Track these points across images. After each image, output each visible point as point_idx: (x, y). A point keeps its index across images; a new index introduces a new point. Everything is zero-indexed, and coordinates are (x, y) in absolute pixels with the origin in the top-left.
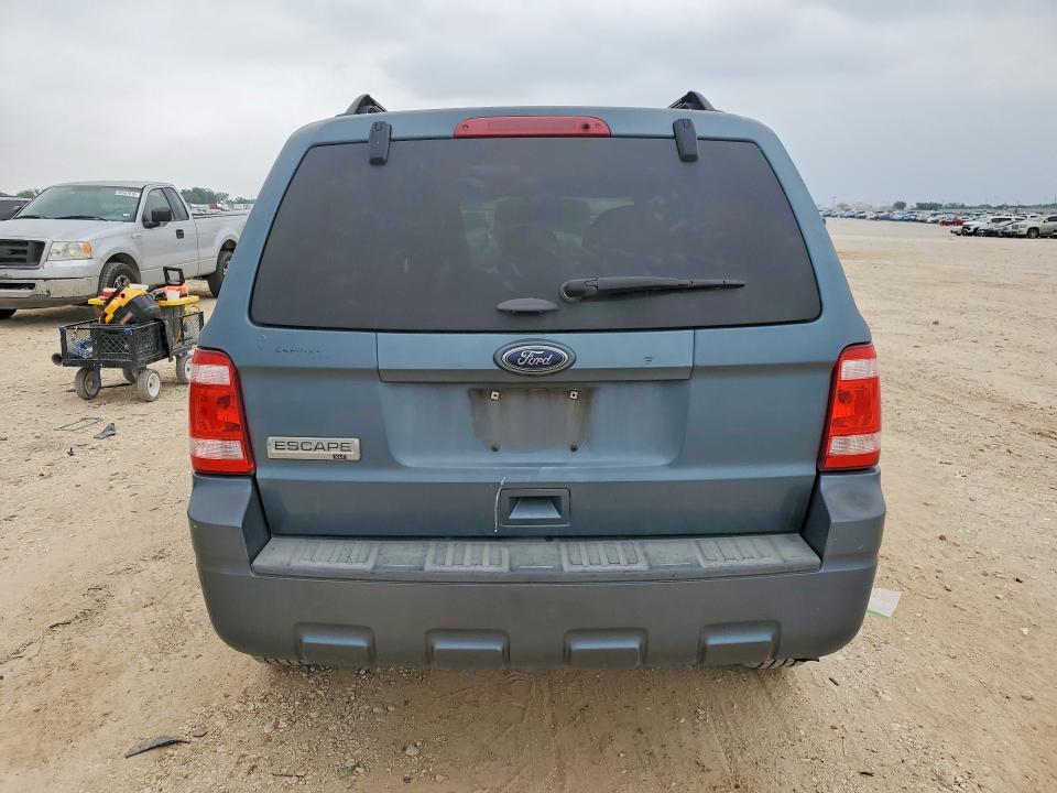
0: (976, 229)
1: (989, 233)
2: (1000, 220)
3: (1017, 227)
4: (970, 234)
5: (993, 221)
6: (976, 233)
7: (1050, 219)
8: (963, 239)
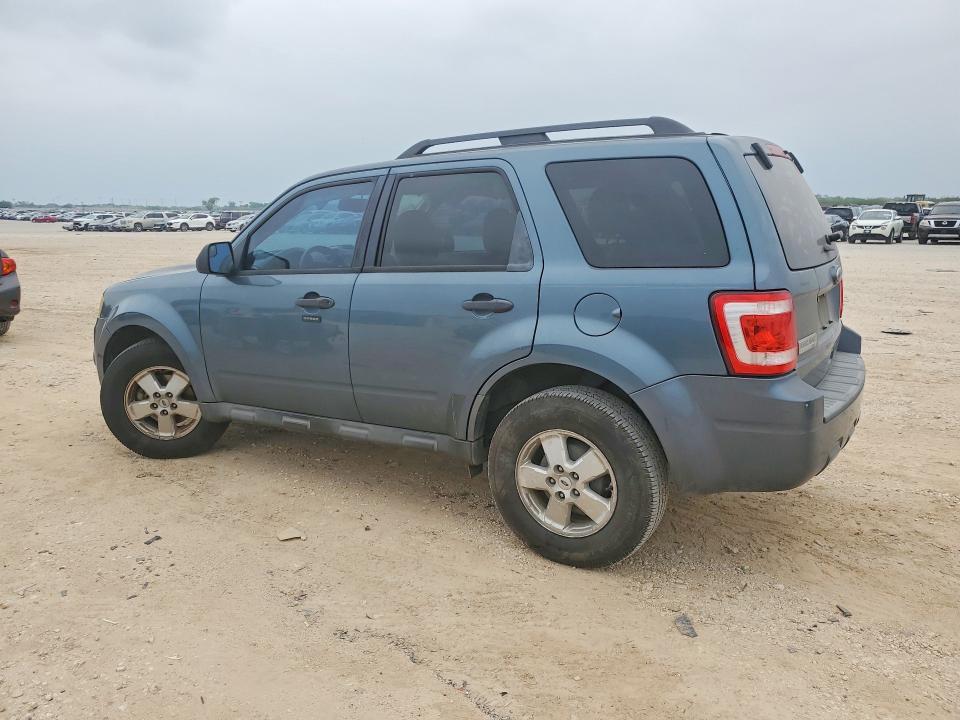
0: (87, 225)
1: (100, 229)
2: (105, 217)
3: (125, 222)
4: (81, 230)
5: (99, 217)
6: (87, 228)
7: (149, 216)
8: (74, 234)
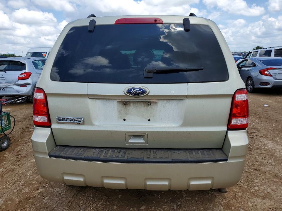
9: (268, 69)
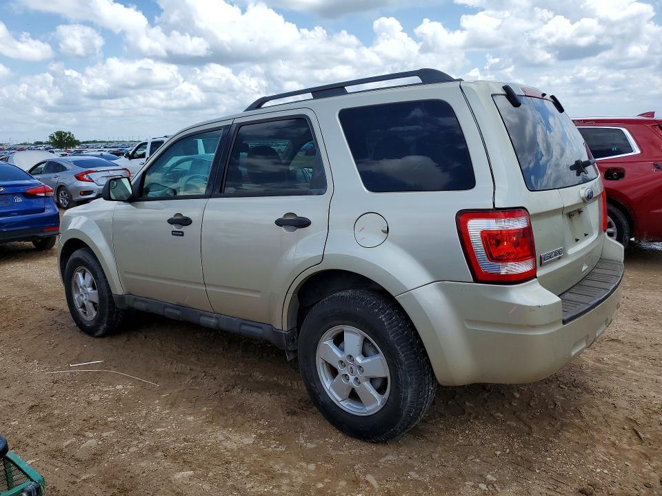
9: (87, 173)
